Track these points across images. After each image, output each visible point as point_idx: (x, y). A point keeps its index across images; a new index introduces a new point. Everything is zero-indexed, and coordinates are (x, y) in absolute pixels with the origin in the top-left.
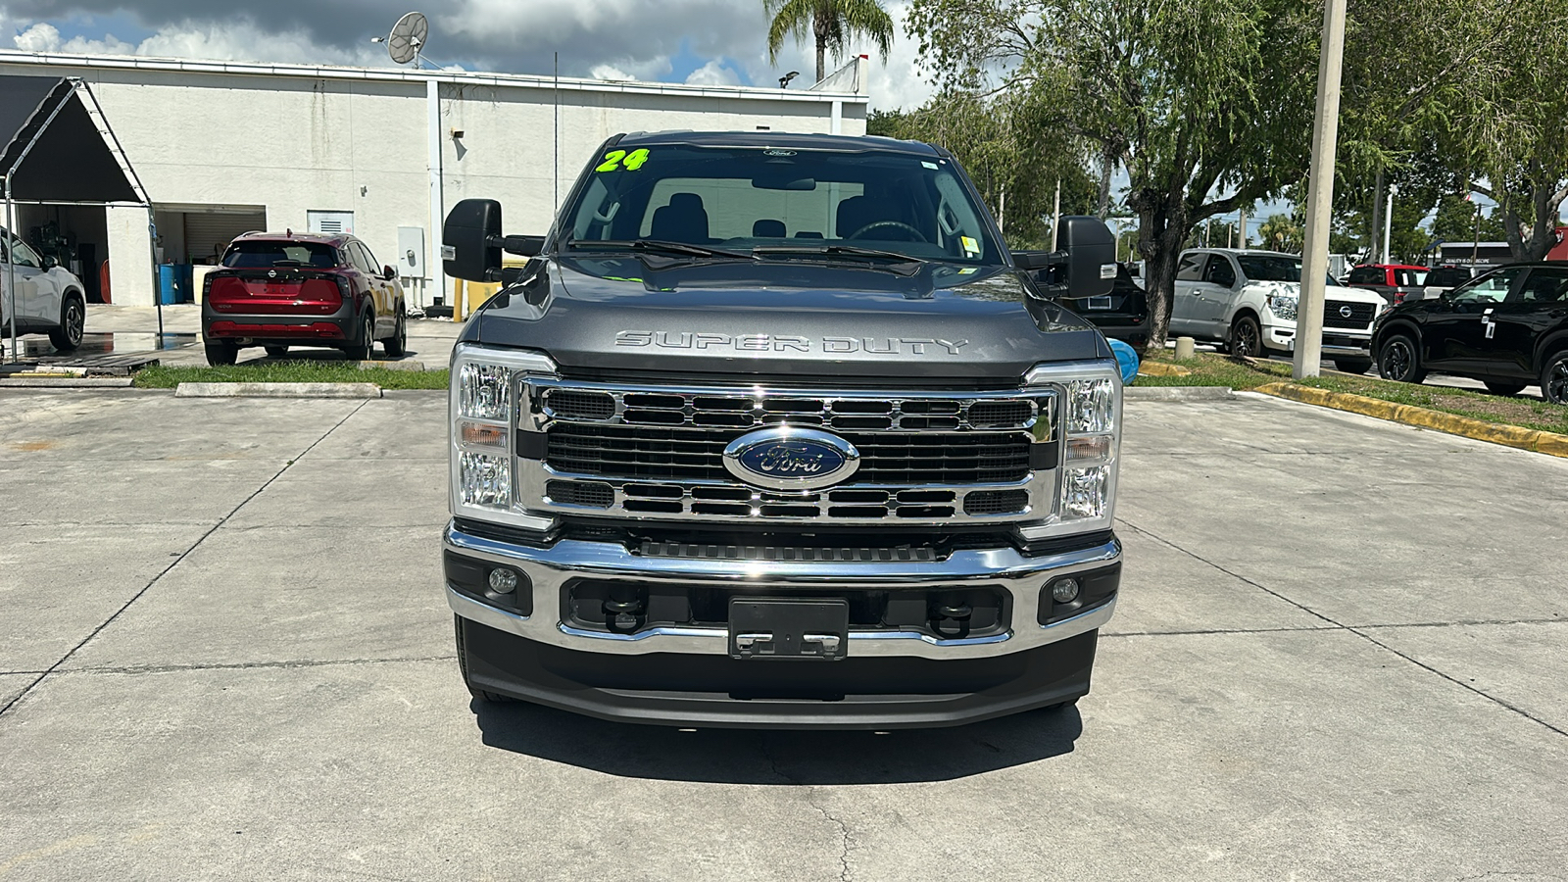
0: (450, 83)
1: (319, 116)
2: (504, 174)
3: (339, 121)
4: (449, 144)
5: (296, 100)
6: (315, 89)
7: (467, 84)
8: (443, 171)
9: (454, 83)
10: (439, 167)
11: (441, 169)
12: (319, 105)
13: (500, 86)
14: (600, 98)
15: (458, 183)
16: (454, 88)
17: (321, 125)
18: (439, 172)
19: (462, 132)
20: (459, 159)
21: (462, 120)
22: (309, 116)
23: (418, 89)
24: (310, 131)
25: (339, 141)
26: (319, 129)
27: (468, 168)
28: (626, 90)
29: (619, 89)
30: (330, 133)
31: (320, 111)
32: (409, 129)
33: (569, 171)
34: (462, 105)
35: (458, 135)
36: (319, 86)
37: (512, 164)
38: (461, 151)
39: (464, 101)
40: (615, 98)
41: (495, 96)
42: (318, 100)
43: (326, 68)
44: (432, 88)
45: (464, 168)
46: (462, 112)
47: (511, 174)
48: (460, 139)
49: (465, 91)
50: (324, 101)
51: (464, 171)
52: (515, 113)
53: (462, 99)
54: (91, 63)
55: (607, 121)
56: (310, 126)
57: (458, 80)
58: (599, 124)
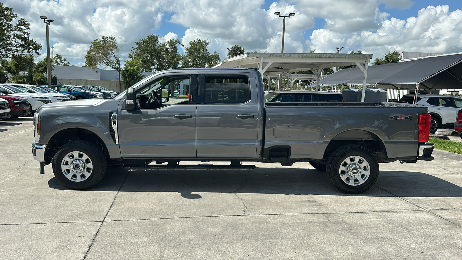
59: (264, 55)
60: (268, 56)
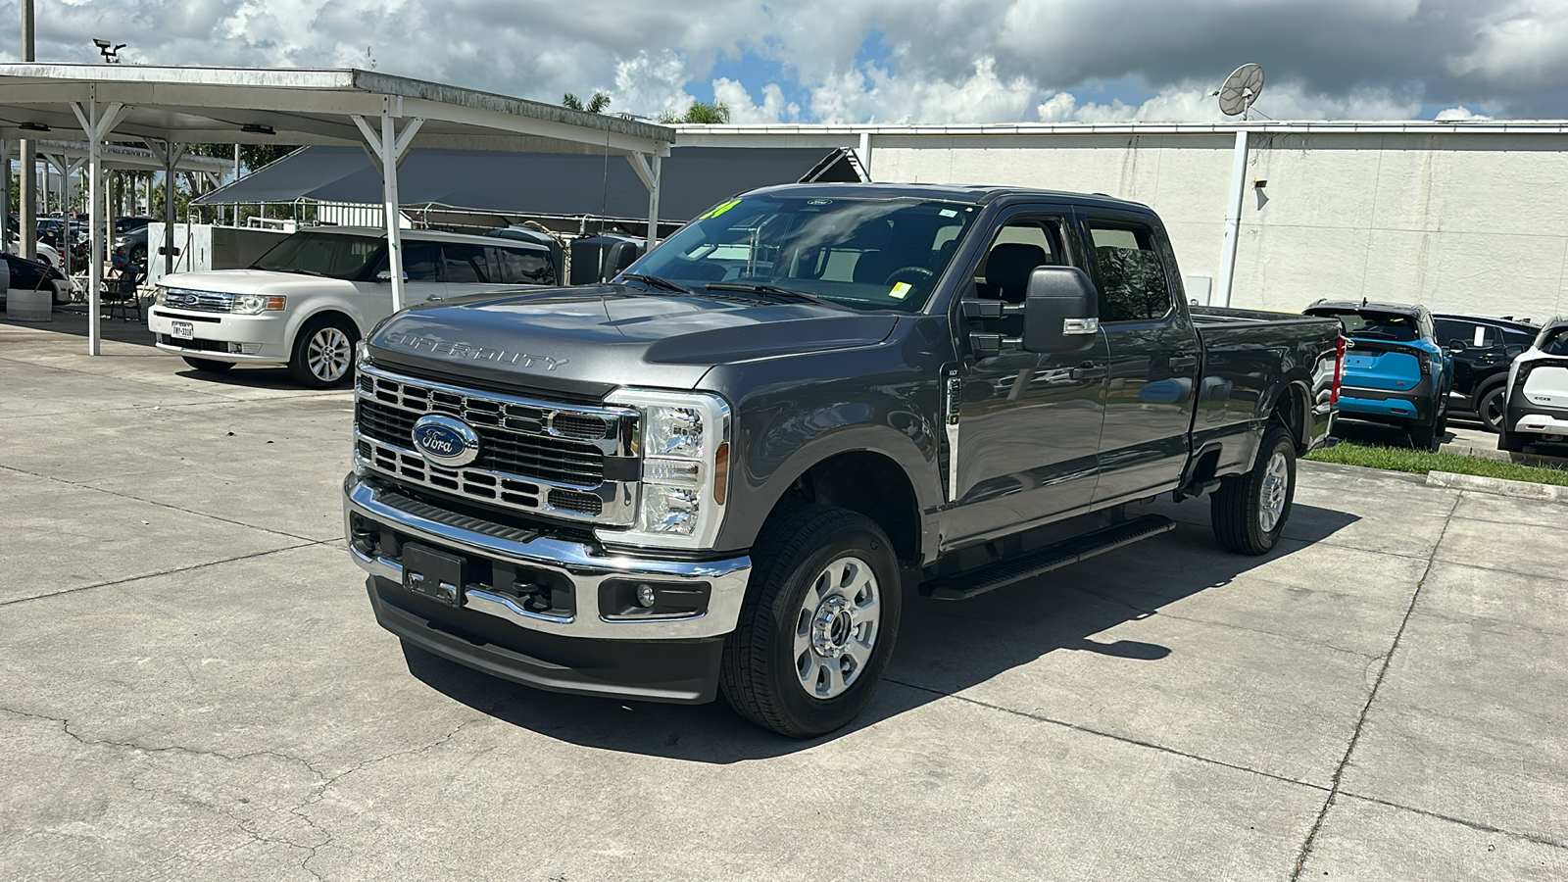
0: (1260, 133)
1: (1129, 171)
2: (1305, 223)
3: (1147, 175)
4: (1251, 193)
5: (1111, 156)
6: (1129, 145)
7: (1279, 133)
8: (1241, 222)
9: (1266, 133)
10: (1236, 217)
11: (1239, 219)
12: (1130, 160)
13: (1313, 133)
14: (1428, 140)
15: (1255, 232)
16: (1265, 138)
17: (1129, 179)
18: (1235, 222)
19: (1266, 182)
20: (1259, 209)
21: (1268, 169)
22: (1120, 171)
23: (1226, 139)
24: (1118, 185)
25: (1143, 193)
26: (1127, 183)
27: (1268, 217)
28: (1459, 130)
29: (1451, 130)
30: (1138, 186)
31: (1130, 166)
32: (1213, 180)
33: (1379, 219)
34: (1270, 155)
35: (1260, 184)
36: (1133, 142)
37: (1315, 213)
38: (1263, 200)
39: (1273, 150)
40: (1446, 139)
41: (1306, 144)
42: (1131, 155)
43: (1142, 124)
44: (1241, 139)
45: (1263, 218)
46: (1269, 162)
47: (1313, 224)
48: (1263, 189)
49: (1276, 140)
50: (1136, 156)
51: (1262, 220)
52: (1326, 160)
53: (1271, 148)
54: (949, 132)
55: (1432, 165)
56: (1119, 181)
57: (1268, 129)
58: (1421, 168)
59: (408, 90)
60: (418, 95)
